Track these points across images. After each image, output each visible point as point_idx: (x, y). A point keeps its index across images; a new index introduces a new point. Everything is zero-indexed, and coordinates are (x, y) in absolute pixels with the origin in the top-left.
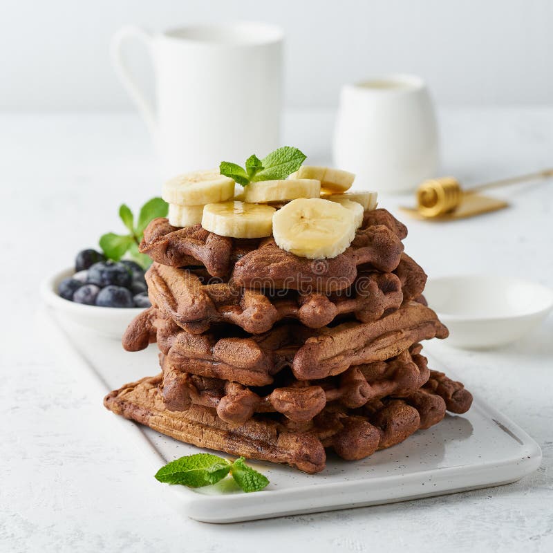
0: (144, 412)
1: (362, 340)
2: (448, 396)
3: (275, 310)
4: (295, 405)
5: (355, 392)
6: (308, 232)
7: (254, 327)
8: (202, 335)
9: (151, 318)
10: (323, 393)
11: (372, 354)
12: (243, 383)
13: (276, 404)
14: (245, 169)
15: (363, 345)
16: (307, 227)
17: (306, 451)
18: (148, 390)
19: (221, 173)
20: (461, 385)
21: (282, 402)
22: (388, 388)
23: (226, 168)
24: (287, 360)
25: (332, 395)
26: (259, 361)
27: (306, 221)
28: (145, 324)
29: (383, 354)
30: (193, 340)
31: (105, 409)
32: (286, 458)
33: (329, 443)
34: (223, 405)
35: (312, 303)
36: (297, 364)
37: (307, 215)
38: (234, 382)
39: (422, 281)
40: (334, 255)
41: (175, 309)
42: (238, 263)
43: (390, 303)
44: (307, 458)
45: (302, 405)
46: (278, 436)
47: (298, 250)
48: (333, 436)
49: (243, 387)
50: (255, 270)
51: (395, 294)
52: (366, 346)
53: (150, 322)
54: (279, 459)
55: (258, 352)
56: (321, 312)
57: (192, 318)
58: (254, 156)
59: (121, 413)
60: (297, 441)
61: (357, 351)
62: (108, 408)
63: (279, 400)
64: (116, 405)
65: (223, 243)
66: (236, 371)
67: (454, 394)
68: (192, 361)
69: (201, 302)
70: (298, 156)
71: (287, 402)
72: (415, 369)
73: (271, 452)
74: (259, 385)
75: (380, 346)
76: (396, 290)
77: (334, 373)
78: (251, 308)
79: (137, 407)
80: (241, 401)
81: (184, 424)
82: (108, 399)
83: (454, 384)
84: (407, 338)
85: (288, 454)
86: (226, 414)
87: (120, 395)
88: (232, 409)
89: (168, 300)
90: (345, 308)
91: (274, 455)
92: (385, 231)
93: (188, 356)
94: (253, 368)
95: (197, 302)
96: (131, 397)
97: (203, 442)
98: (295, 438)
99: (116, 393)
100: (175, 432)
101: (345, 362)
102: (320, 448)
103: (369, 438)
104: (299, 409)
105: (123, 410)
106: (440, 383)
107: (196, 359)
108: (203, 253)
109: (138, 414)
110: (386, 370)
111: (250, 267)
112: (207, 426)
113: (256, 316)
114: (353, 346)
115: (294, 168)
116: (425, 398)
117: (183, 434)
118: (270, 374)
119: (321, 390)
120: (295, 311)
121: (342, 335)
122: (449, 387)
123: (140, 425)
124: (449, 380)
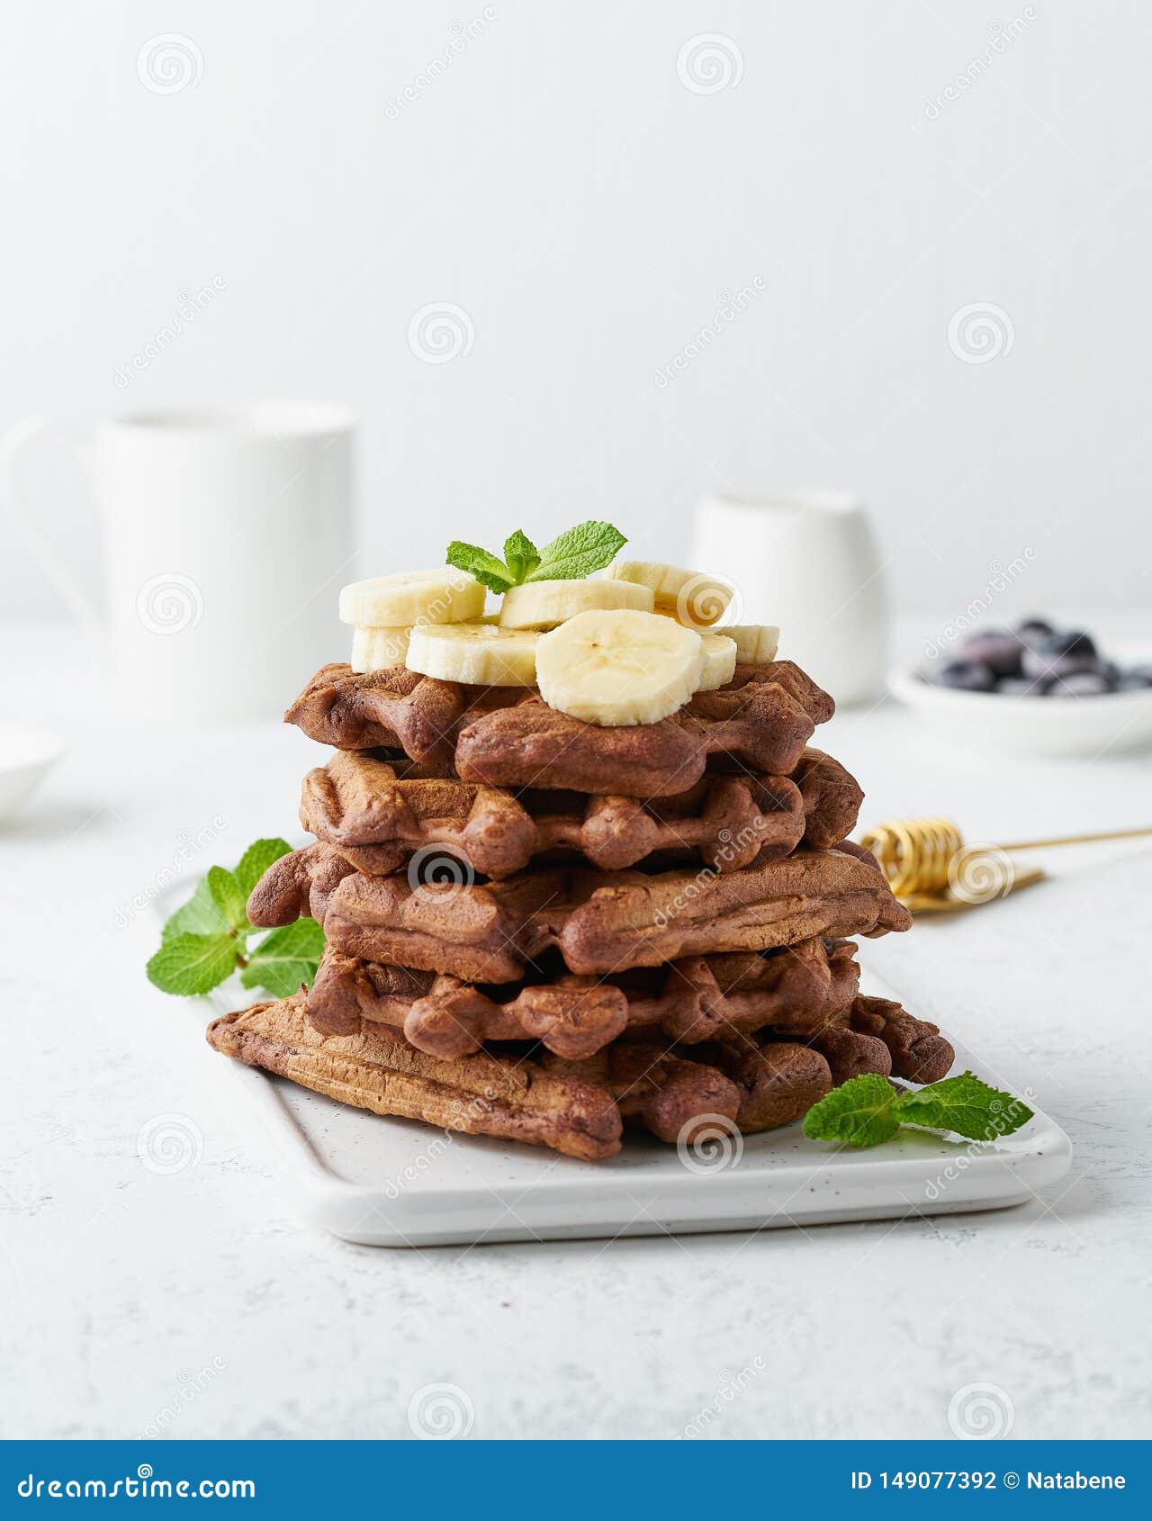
0: (279, 1048)
1: (713, 905)
2: (903, 1045)
3: (531, 823)
4: (562, 1020)
5: (690, 1005)
6: (604, 671)
7: (486, 854)
8: (385, 877)
9: (306, 861)
10: (624, 1000)
11: (731, 934)
12: (464, 976)
13: (525, 1017)
14: (505, 562)
15: (715, 913)
16: (604, 662)
17: (579, 1111)
18: (293, 1009)
19: (448, 562)
20: (935, 1029)
21: (536, 1013)
22: (762, 1007)
23: (461, 554)
24: (552, 931)
25: (645, 1012)
26: (492, 929)
27: (602, 652)
28: (293, 873)
29: (756, 938)
30: (368, 887)
31: (210, 1048)
32: (540, 1127)
33: (632, 1108)
34: (414, 1015)
35: (607, 813)
36: (571, 937)
37: (604, 640)
38: (448, 975)
39: (851, 803)
40: (654, 717)
41: (335, 823)
42: (465, 732)
43: (773, 833)
44: (579, 1126)
45: (575, 1021)
46: (529, 1086)
47: (584, 707)
48: (642, 1094)
49: (462, 983)
50: (497, 745)
51: (787, 815)
52: (720, 915)
53: (304, 870)
54: (527, 1131)
55: (492, 910)
56: (622, 831)
57: (364, 840)
58: (519, 534)
59: (237, 1053)
60: (563, 1093)
61: (699, 922)
62: (213, 1043)
63: (531, 1010)
64: (228, 1036)
65: (439, 694)
66: (450, 950)
67: (915, 1043)
68: (367, 932)
69: (385, 806)
70: (612, 538)
71: (548, 1013)
72: (820, 971)
73: (512, 1116)
74: (494, 982)
75: (750, 920)
76: (791, 809)
77: (647, 960)
78: (482, 817)
79: (267, 1040)
80: (450, 1007)
81: (352, 1067)
82: (215, 1027)
83: (918, 1025)
84: (814, 914)
85: (546, 1119)
86: (421, 1034)
87: (239, 1021)
88: (433, 1022)
89: (326, 808)
90: (677, 834)
91: (516, 1122)
92: (775, 692)
93: (358, 921)
94: (480, 943)
95: (376, 805)
96: (261, 1024)
97: (385, 1101)
98: (560, 1088)
99: (233, 1018)
100: (335, 1086)
101: (670, 939)
102: (610, 1109)
103: (714, 1098)
104: (570, 1028)
105: (240, 1047)
106: (889, 1021)
107: (374, 927)
108: (396, 714)
109: (268, 1054)
110: (764, 972)
111: (487, 740)
112: (393, 1072)
113: (491, 832)
114: (692, 913)
115: (601, 562)
116: (847, 1039)
117: (349, 1088)
118: (515, 958)
119: (618, 993)
120: (572, 832)
121: (669, 888)
122: (906, 1030)
123: (274, 1076)
124: (909, 1017)
